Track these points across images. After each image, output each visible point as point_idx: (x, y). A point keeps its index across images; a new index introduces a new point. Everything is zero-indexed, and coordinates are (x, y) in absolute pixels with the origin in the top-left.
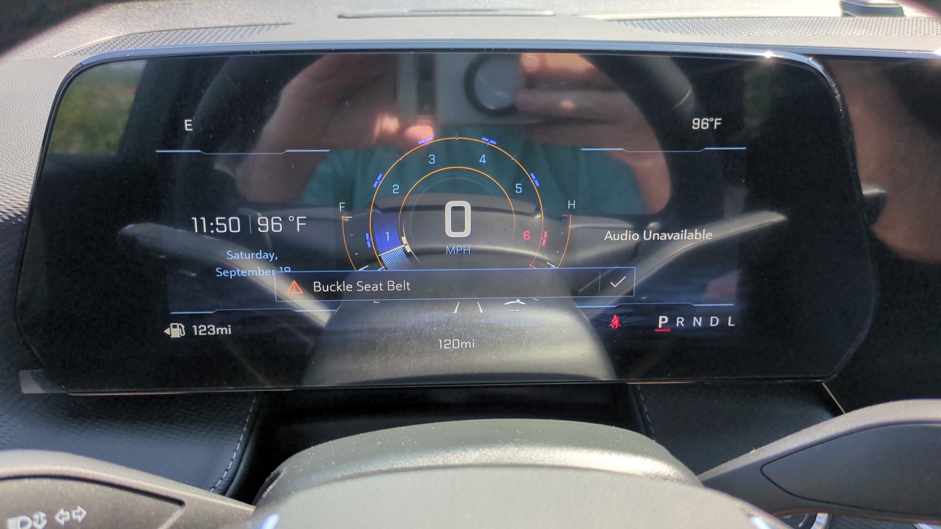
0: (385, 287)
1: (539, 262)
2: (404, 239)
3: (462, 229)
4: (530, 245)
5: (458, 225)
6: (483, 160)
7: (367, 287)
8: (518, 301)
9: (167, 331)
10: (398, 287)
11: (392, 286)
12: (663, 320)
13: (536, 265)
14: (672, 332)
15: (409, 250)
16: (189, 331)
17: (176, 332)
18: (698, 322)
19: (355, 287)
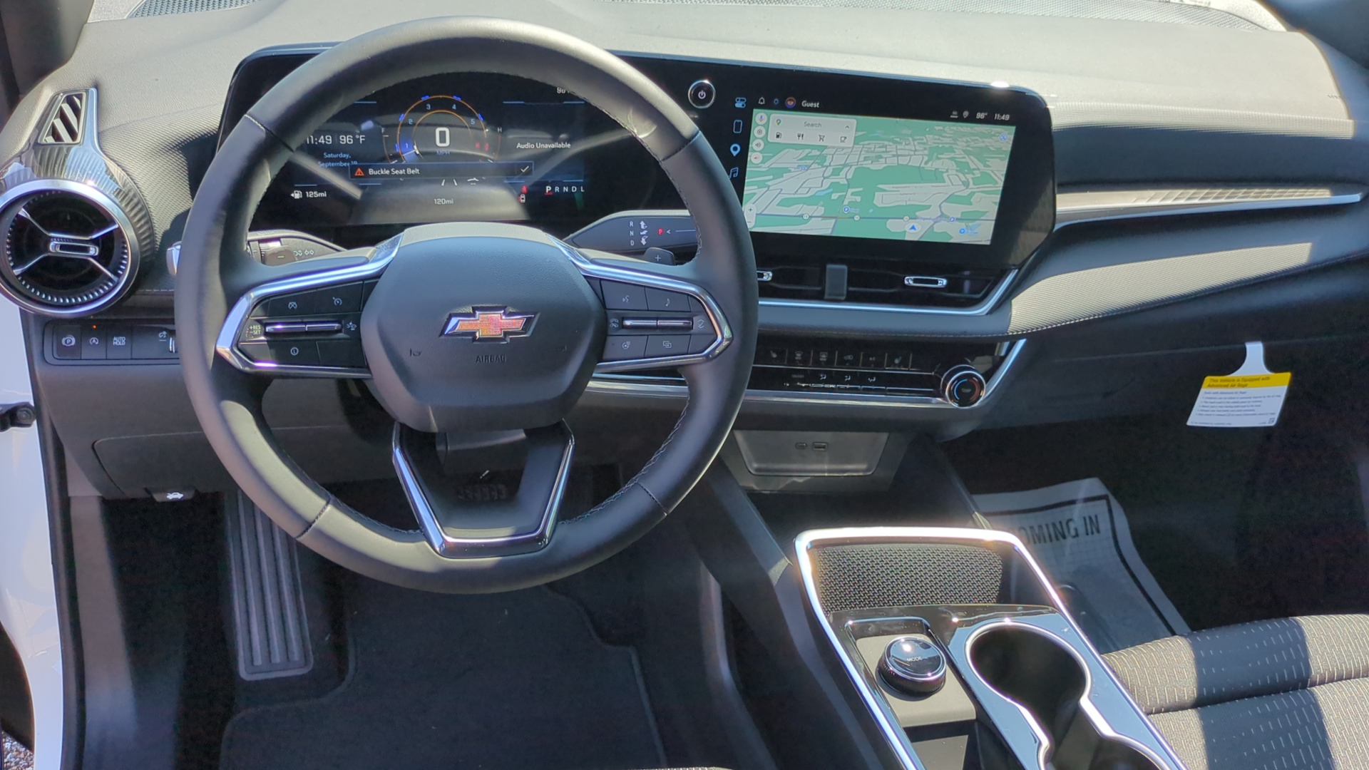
0: (406, 172)
1: (486, 159)
2: (415, 147)
3: (445, 142)
4: (481, 149)
5: (443, 140)
6: (454, 107)
7: (397, 172)
8: (475, 179)
9: (292, 195)
10: (413, 172)
11: (410, 171)
12: (548, 189)
13: (483, 160)
14: (554, 196)
15: (418, 153)
16: (304, 194)
17: (297, 195)
18: (566, 189)
19: (391, 172)
